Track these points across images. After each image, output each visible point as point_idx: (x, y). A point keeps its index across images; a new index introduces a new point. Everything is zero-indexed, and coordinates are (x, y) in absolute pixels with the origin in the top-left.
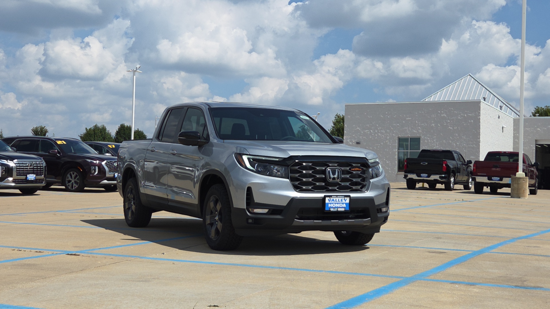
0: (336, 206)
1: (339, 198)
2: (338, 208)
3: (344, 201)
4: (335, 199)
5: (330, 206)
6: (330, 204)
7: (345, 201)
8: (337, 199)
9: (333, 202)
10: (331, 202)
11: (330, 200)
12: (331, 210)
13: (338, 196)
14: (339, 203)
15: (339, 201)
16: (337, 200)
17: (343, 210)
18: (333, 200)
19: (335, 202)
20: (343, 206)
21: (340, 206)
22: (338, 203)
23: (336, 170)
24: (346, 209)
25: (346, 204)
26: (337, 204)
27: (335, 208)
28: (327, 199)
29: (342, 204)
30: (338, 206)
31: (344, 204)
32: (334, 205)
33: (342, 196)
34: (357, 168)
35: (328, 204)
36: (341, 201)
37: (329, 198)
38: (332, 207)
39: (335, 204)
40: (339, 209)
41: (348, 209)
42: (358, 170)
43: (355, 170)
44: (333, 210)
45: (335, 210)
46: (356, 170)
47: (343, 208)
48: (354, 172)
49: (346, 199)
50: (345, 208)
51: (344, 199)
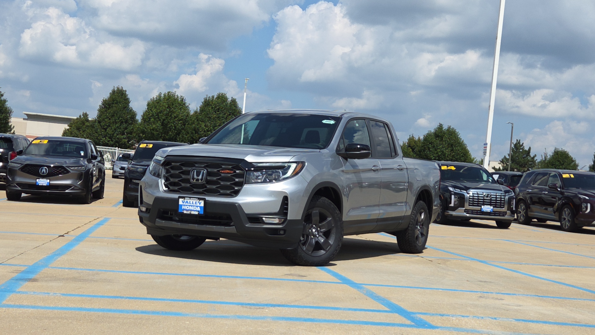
0: (190, 209)
1: (193, 201)
2: (191, 211)
3: (198, 205)
4: (189, 201)
5: (184, 208)
6: (184, 205)
7: (200, 204)
8: (191, 201)
9: (187, 204)
10: (184, 204)
11: (183, 202)
12: (184, 212)
13: (191, 198)
14: (194, 206)
15: (193, 203)
16: (191, 203)
17: (197, 213)
18: (187, 202)
19: (189, 204)
20: (198, 209)
21: (194, 209)
22: (192, 206)
23: (201, 171)
24: (200, 213)
25: (200, 207)
26: (190, 207)
27: (188, 210)
28: (181, 200)
29: (196, 207)
30: (192, 209)
31: (199, 207)
32: (188, 208)
33: (195, 199)
34: (227, 170)
35: (182, 205)
36: (196, 204)
37: (183, 200)
38: (186, 209)
39: (188, 206)
40: (193, 213)
41: (202, 213)
42: (229, 172)
43: (225, 172)
44: (186, 213)
45: (189, 213)
46: (227, 172)
47: (197, 211)
48: (222, 175)
49: (201, 202)
50: (198, 212)
51: (199, 202)
